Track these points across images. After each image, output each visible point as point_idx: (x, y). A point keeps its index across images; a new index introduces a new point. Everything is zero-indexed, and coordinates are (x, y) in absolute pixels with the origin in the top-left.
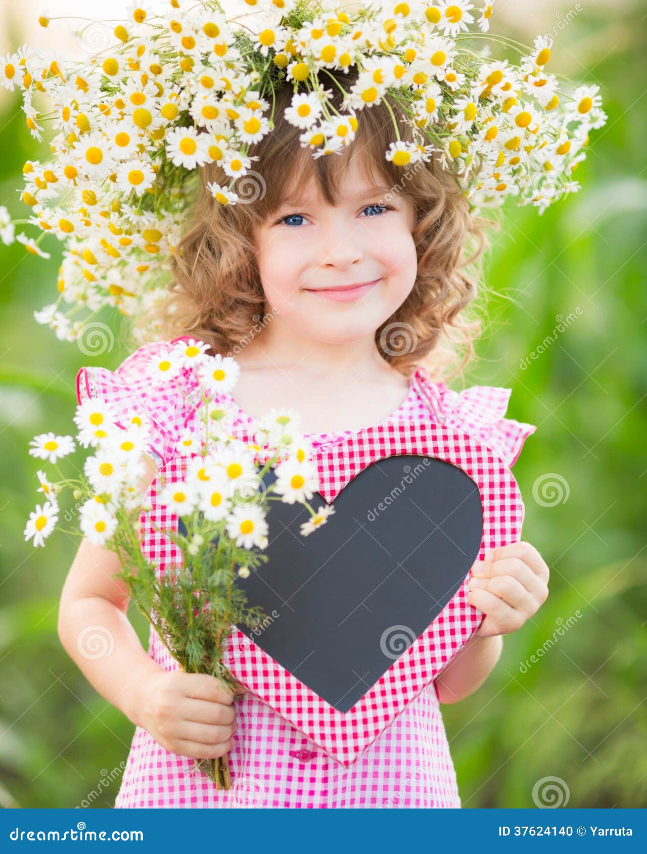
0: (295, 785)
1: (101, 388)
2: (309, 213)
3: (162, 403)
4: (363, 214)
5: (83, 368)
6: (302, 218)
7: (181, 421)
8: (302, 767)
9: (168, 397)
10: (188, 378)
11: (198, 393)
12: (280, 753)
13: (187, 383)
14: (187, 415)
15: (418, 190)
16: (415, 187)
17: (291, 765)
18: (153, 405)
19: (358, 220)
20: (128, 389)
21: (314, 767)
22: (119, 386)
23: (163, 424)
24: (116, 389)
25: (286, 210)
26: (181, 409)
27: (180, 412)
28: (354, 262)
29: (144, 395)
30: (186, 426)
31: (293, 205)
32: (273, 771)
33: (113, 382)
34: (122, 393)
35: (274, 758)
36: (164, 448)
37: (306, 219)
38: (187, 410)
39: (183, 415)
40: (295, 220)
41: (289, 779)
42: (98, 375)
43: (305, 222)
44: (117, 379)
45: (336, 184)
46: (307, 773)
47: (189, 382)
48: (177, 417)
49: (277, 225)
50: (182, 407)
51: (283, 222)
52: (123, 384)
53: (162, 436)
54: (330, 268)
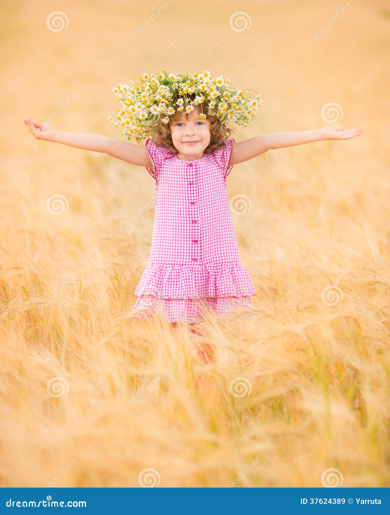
0: (193, 248)
6: (182, 124)
8: (195, 244)
12: (190, 241)
17: (192, 244)
21: (198, 244)
28: (193, 135)
32: (188, 245)
35: (188, 242)
40: (180, 125)
41: (192, 247)
46: (196, 245)
49: (176, 126)
51: (178, 125)
54: (188, 136)
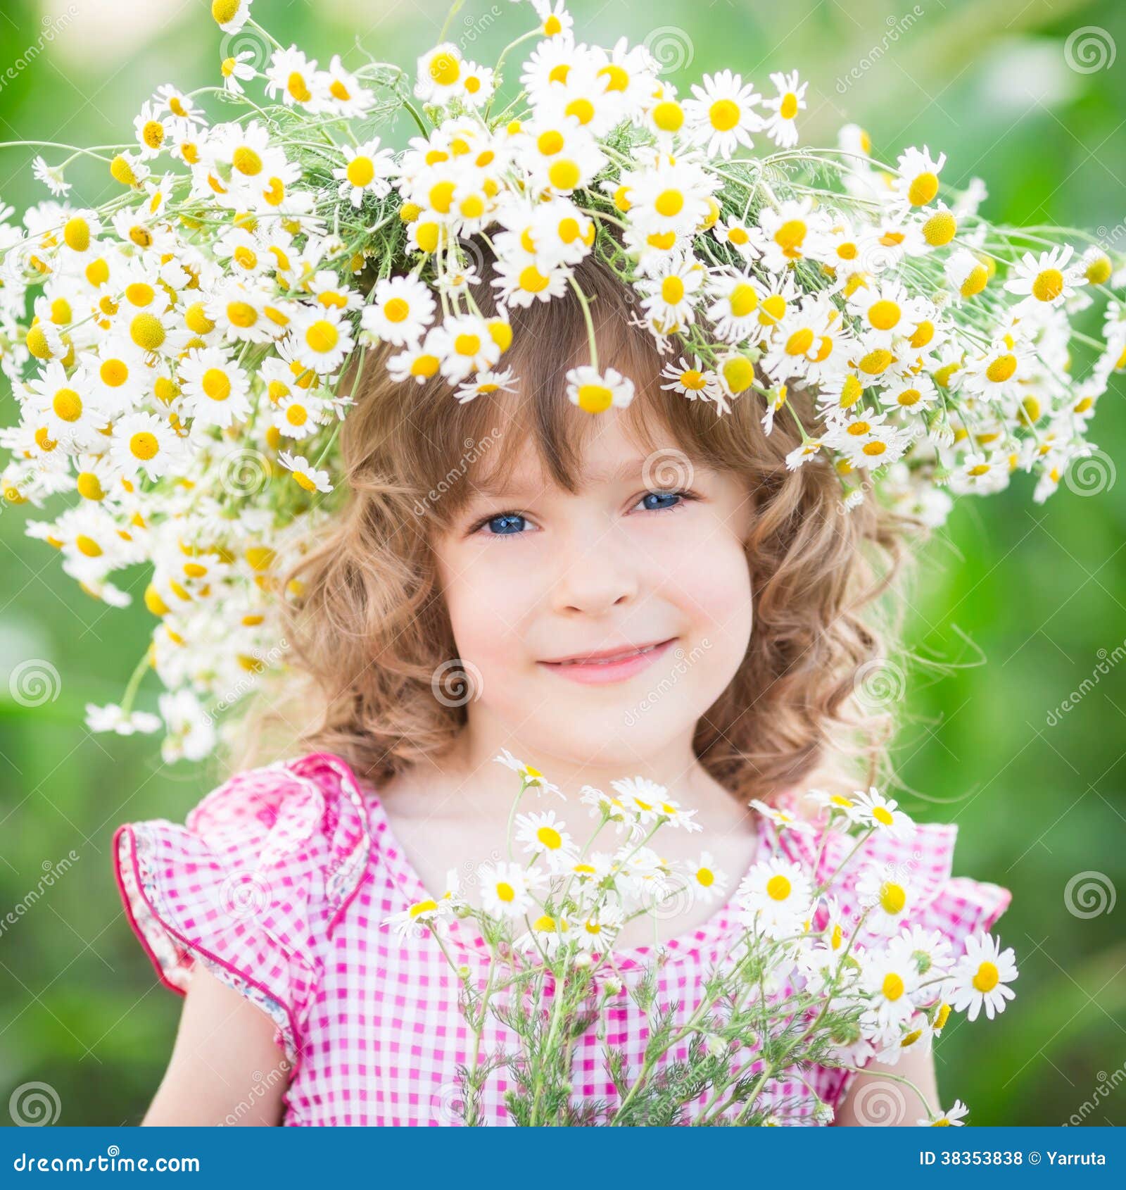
1: (164, 867)
2: (533, 510)
3: (282, 894)
4: (641, 506)
5: (127, 826)
7: (320, 927)
9: (294, 880)
10: (330, 839)
11: (352, 870)
13: (329, 849)
14: (333, 914)
15: (746, 457)
16: (741, 453)
18: (262, 899)
19: (629, 518)
20: (214, 866)
22: (198, 860)
23: (284, 939)
24: (192, 868)
25: (484, 504)
26: (320, 903)
27: (317, 908)
28: (619, 601)
29: (246, 880)
30: (329, 935)
31: (498, 494)
33: (185, 852)
34: (204, 876)
36: (290, 985)
37: (531, 522)
38: (331, 904)
39: (325, 914)
40: (508, 523)
42: (156, 841)
43: (528, 526)
44: (193, 846)
45: (574, 451)
47: (334, 847)
48: (311, 919)
49: (472, 536)
50: (321, 898)
51: (486, 527)
52: (204, 855)
53: (284, 959)
54: (575, 615)
